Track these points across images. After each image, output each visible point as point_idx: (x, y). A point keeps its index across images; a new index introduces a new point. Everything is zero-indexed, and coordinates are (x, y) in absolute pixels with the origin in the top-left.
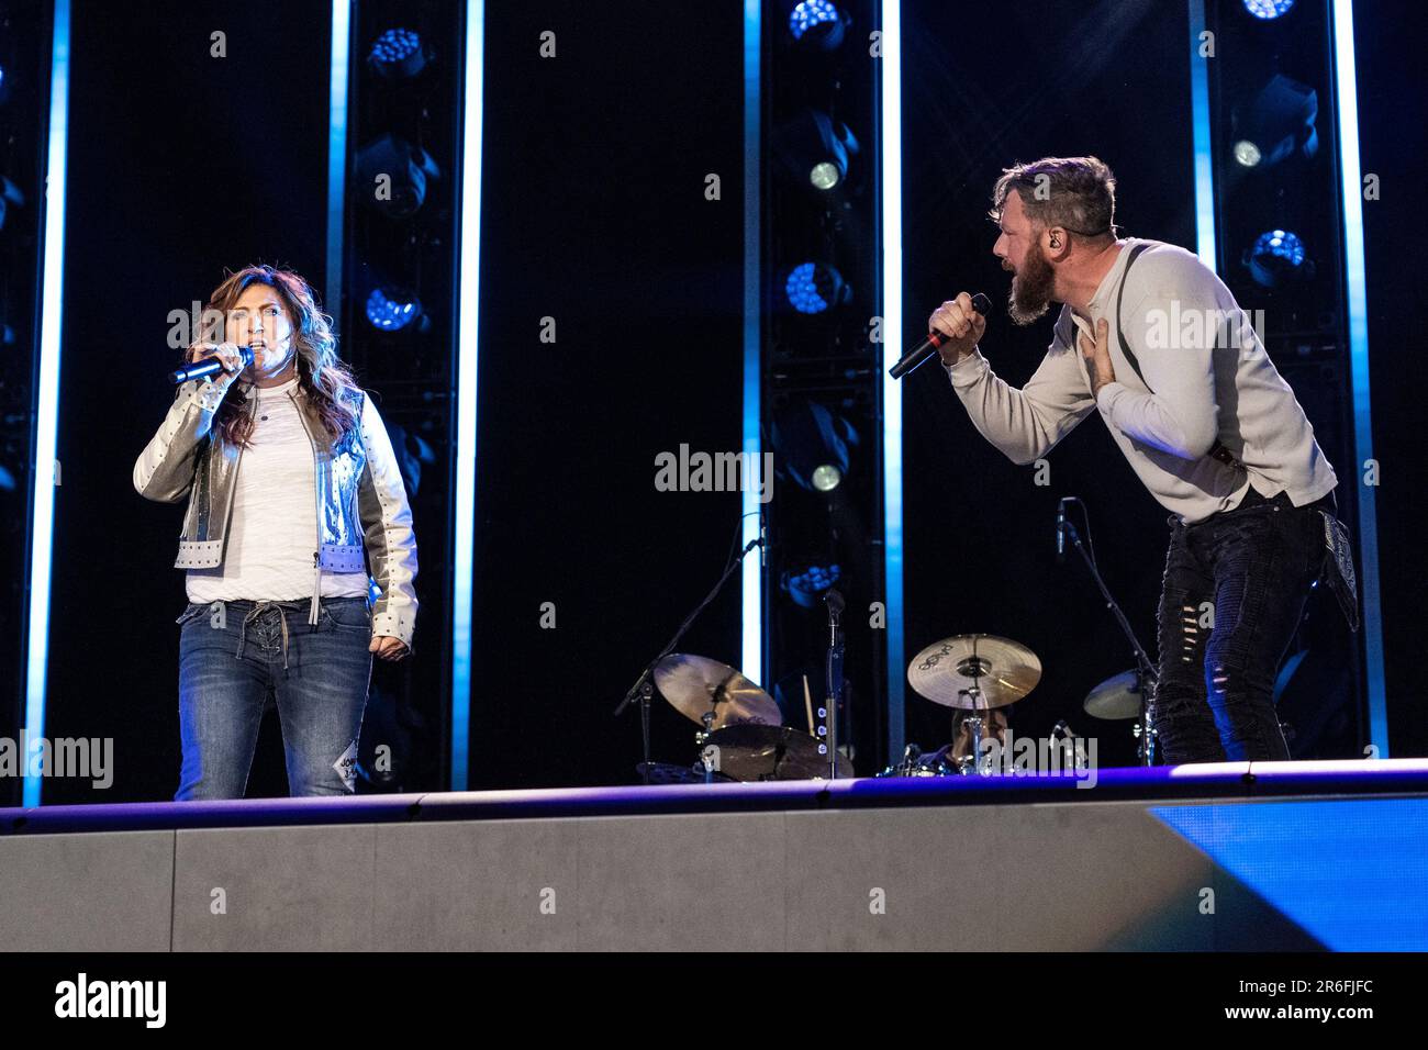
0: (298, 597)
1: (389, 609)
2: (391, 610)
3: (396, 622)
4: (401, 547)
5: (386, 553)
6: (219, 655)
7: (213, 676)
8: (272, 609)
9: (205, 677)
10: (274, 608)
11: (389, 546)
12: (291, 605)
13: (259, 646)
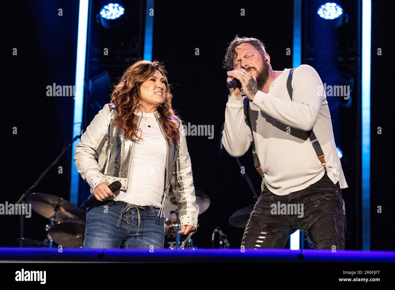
0: (145, 205)
1: (188, 213)
2: (189, 214)
3: (191, 219)
4: (190, 187)
5: (183, 189)
6: (108, 226)
7: (104, 235)
8: (134, 208)
9: (100, 234)
10: (135, 208)
11: (185, 187)
12: (142, 208)
13: (126, 222)
